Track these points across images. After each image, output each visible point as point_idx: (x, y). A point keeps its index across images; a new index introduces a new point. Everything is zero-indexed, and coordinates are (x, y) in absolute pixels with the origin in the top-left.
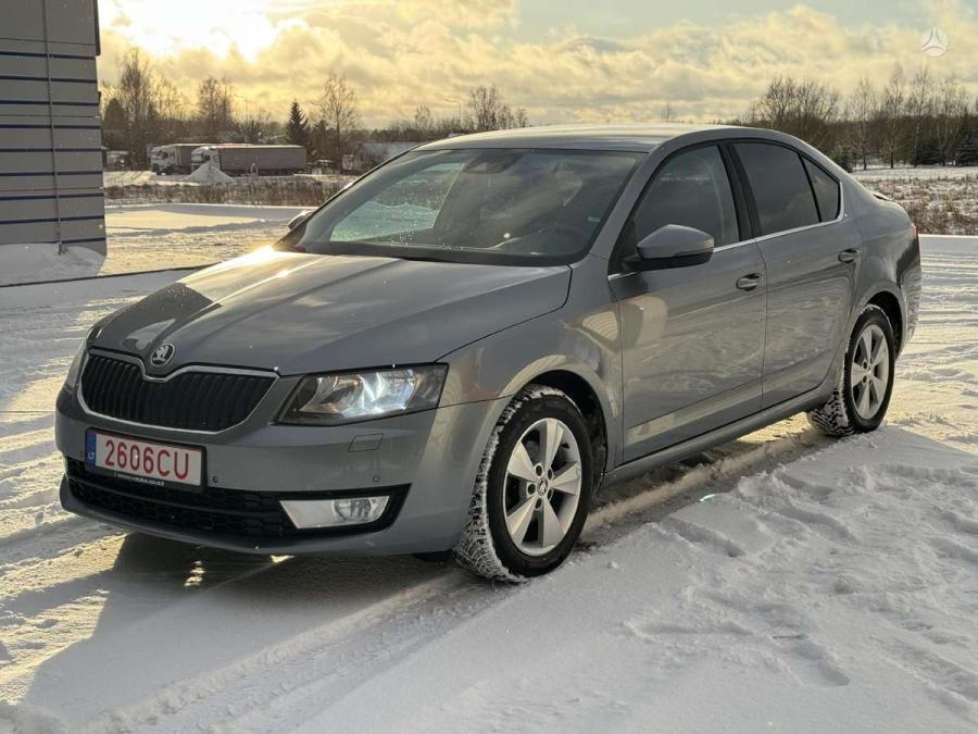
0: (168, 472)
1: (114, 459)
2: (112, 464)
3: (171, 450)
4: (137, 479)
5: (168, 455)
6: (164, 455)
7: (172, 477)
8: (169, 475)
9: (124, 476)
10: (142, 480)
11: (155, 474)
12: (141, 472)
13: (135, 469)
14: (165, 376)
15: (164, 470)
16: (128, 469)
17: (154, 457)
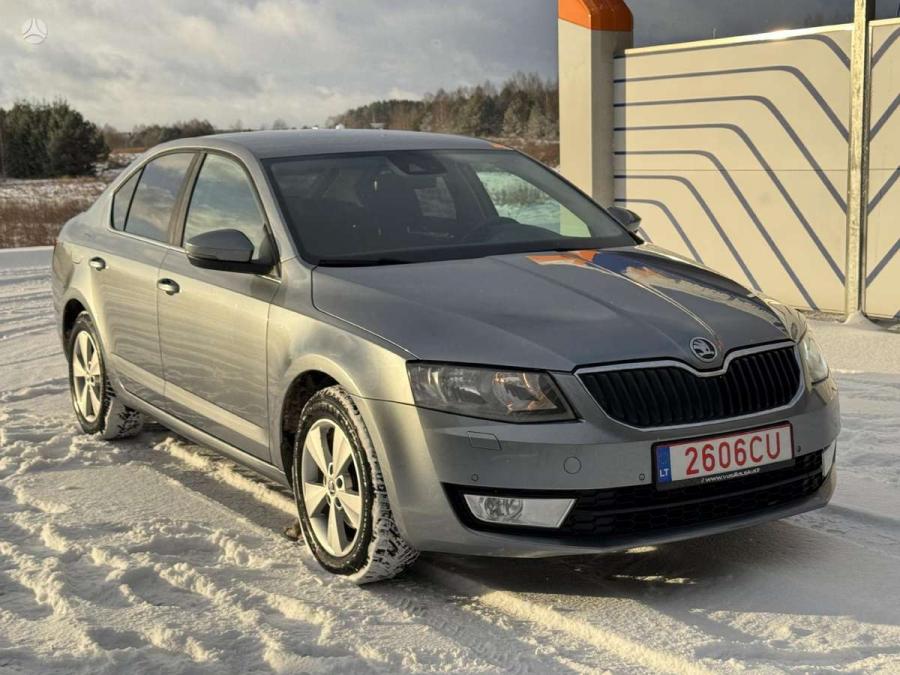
0: (761, 458)
1: (698, 465)
2: (697, 471)
3: (762, 434)
4: (731, 476)
5: (760, 440)
6: (756, 442)
7: (766, 460)
8: (763, 459)
9: (714, 479)
10: (736, 475)
11: (750, 463)
12: (734, 466)
13: (725, 466)
14: (721, 367)
15: (757, 457)
16: (718, 469)
17: (746, 447)
